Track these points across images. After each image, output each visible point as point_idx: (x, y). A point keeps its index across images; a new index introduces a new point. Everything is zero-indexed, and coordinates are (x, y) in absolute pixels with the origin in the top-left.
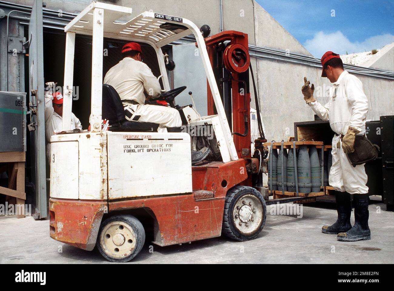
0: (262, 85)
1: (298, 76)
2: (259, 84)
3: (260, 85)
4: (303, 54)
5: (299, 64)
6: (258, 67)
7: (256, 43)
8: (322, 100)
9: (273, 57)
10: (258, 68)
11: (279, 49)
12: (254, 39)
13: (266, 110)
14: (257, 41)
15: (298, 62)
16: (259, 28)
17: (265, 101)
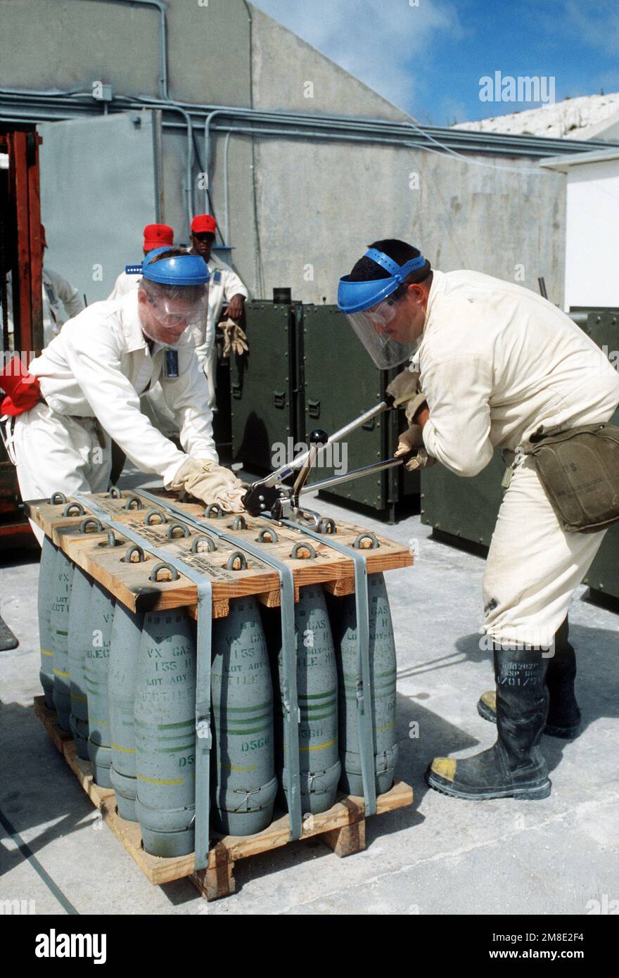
0: (265, 193)
1: (367, 169)
2: (259, 192)
3: (261, 193)
4: (387, 119)
5: (372, 143)
6: (256, 155)
7: (254, 103)
8: (432, 220)
9: (296, 132)
10: (256, 157)
11: (317, 111)
12: (249, 93)
13: (275, 247)
14: (257, 97)
15: (369, 139)
16: (262, 68)
17: (273, 228)
